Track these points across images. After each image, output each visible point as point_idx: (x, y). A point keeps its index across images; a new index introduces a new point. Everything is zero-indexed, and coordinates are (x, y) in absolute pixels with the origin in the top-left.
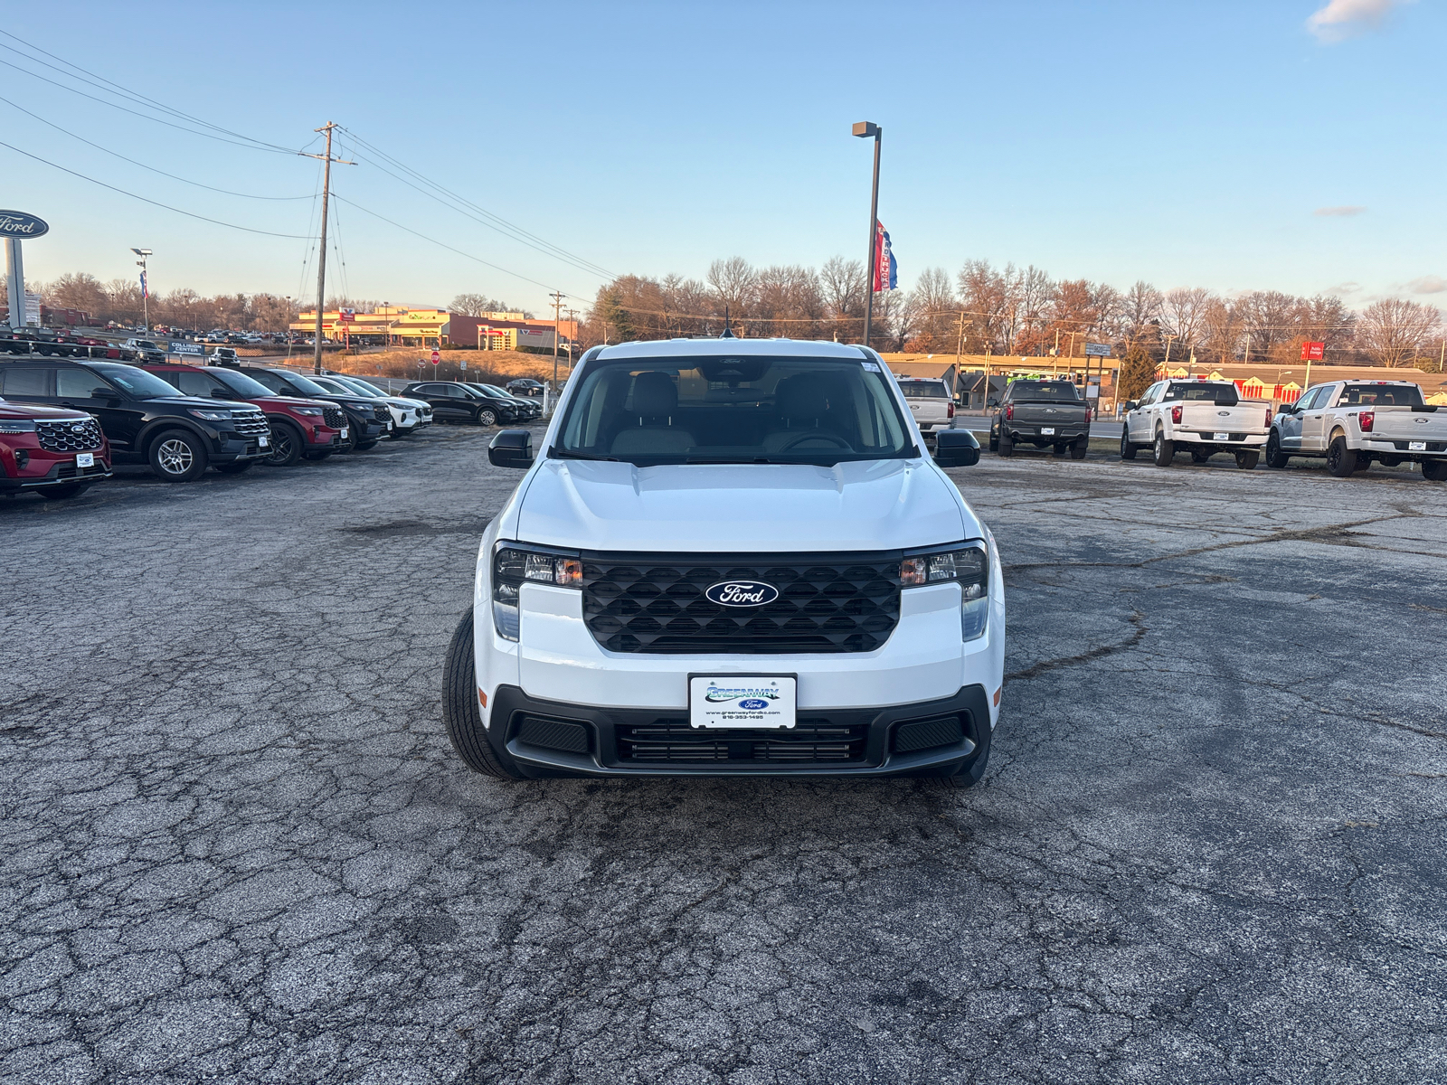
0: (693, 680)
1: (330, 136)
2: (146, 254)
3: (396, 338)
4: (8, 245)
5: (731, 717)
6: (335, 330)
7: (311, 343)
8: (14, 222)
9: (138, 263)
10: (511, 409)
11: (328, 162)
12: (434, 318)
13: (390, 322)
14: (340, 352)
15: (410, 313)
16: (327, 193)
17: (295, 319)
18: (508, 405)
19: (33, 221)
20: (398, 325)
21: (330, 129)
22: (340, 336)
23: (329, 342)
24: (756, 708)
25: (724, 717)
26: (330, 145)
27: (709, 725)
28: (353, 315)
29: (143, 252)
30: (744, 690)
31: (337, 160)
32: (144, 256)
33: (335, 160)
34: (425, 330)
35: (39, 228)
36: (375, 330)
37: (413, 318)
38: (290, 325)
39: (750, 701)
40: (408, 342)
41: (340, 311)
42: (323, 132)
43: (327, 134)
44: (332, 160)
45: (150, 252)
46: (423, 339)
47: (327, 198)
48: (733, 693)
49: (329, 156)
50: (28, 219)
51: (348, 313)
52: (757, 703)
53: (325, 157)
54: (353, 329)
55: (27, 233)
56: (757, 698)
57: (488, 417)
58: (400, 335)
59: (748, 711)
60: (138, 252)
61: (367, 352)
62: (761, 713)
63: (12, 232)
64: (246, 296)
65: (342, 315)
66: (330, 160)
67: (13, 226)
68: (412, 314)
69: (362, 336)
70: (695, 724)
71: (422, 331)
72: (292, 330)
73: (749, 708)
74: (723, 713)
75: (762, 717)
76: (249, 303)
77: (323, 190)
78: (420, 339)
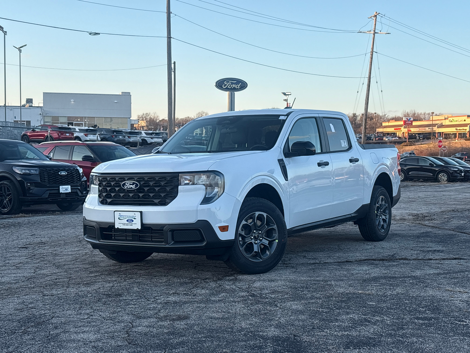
0: (115, 212)
1: (376, 20)
2: (288, 95)
3: (440, 134)
4: (229, 95)
5: (125, 225)
6: (403, 131)
7: (386, 139)
8: (232, 83)
9: (284, 100)
10: (458, 172)
11: (374, 34)
12: (465, 120)
13: (437, 124)
14: (402, 144)
15: (449, 119)
16: (372, 52)
17: (381, 126)
18: (456, 169)
19: (241, 82)
20: (442, 126)
21: (376, 16)
22: (406, 135)
23: (398, 139)
24: (131, 222)
25: (123, 225)
26: (375, 25)
27: (120, 228)
28: (412, 122)
29: (287, 94)
30: (127, 216)
31: (379, 33)
32: (287, 96)
33: (378, 33)
34: (458, 128)
35: (242, 85)
36: (427, 130)
37: (451, 121)
38: (377, 129)
39: (129, 219)
40: (447, 136)
41: (404, 120)
42: (372, 18)
43: (374, 19)
44: (376, 33)
45: (290, 93)
46: (457, 135)
47: (372, 55)
48: (125, 217)
49: (374, 31)
50: (238, 81)
51: (408, 120)
52: (131, 220)
53: (372, 32)
54: (413, 130)
55: (238, 89)
56: (131, 219)
57: (443, 177)
58: (443, 133)
59: (129, 223)
60: (284, 94)
61: (420, 143)
62: (132, 224)
63: (231, 89)
64: (357, 114)
65: (405, 122)
66: (375, 33)
67: (232, 86)
68: (451, 119)
69: (419, 134)
70: (116, 227)
71: (457, 129)
72: (378, 133)
73: (129, 222)
74: (123, 223)
75: (132, 225)
76: (359, 118)
77: (371, 50)
78: (455, 134)
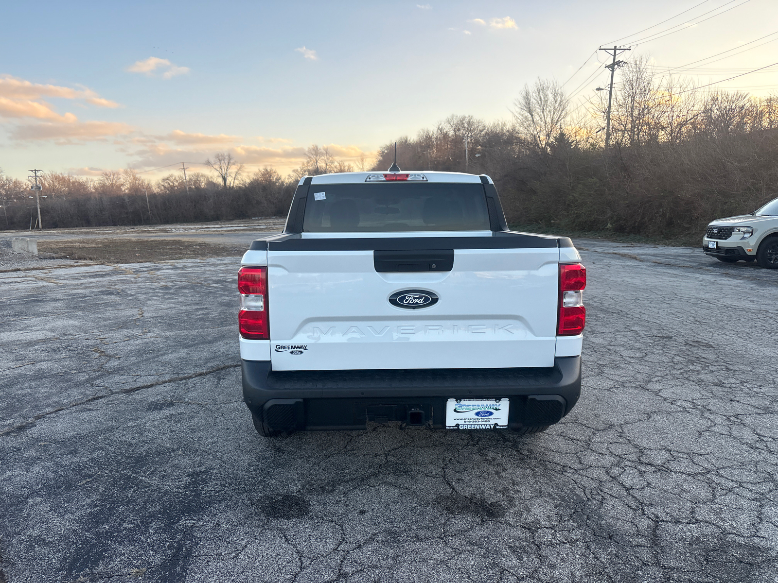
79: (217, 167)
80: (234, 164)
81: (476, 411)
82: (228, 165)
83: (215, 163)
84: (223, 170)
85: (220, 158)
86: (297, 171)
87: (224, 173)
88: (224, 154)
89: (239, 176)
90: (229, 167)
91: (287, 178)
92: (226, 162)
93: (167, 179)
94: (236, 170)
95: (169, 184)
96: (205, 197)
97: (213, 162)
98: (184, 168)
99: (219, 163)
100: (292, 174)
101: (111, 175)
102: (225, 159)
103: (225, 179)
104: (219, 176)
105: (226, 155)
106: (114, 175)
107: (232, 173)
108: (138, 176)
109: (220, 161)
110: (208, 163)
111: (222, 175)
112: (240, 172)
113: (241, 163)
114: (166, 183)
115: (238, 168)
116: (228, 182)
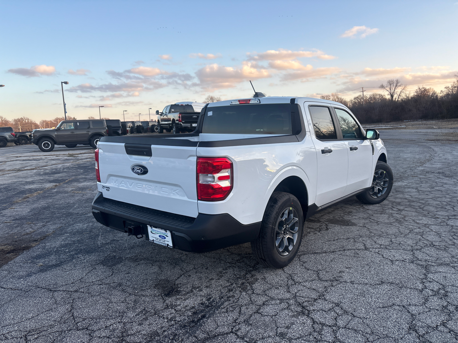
79: (388, 89)
80: (400, 86)
81: (160, 235)
82: (396, 87)
83: (387, 87)
84: (392, 90)
85: (390, 83)
86: (448, 87)
87: (392, 92)
88: (394, 80)
89: (402, 94)
90: (396, 88)
91: (439, 93)
92: (395, 85)
93: (357, 98)
94: (401, 90)
95: (358, 101)
96: (374, 108)
97: (385, 86)
98: (363, 91)
99: (389, 86)
100: (444, 89)
101: (325, 97)
102: (394, 84)
103: (392, 96)
104: (388, 94)
105: (395, 80)
106: (327, 97)
107: (397, 92)
108: (339, 97)
109: (390, 85)
110: (382, 87)
111: (390, 93)
112: (403, 91)
113: (405, 85)
114: (356, 100)
115: (403, 89)
116: (394, 98)
